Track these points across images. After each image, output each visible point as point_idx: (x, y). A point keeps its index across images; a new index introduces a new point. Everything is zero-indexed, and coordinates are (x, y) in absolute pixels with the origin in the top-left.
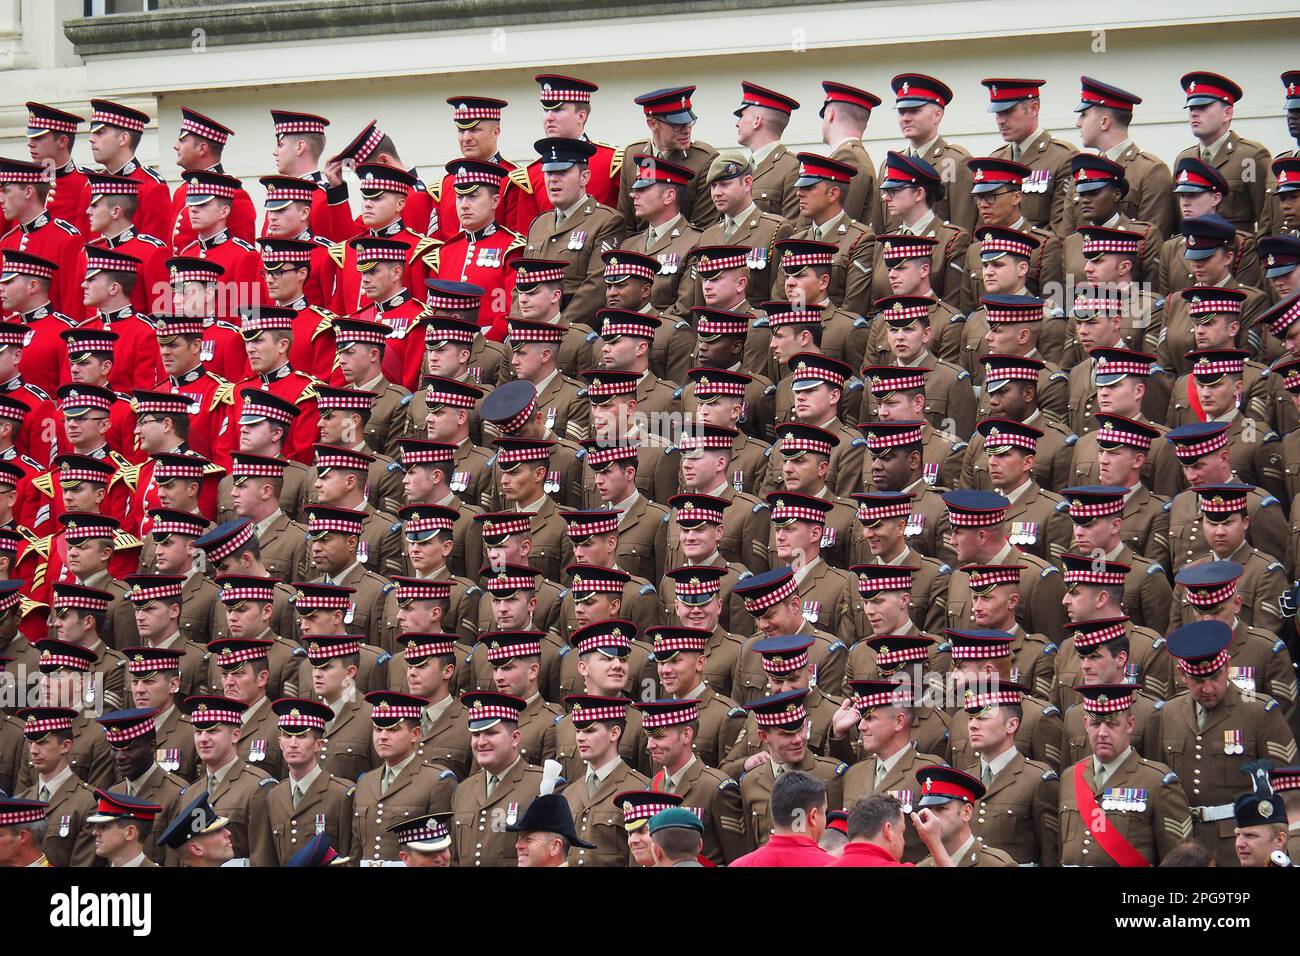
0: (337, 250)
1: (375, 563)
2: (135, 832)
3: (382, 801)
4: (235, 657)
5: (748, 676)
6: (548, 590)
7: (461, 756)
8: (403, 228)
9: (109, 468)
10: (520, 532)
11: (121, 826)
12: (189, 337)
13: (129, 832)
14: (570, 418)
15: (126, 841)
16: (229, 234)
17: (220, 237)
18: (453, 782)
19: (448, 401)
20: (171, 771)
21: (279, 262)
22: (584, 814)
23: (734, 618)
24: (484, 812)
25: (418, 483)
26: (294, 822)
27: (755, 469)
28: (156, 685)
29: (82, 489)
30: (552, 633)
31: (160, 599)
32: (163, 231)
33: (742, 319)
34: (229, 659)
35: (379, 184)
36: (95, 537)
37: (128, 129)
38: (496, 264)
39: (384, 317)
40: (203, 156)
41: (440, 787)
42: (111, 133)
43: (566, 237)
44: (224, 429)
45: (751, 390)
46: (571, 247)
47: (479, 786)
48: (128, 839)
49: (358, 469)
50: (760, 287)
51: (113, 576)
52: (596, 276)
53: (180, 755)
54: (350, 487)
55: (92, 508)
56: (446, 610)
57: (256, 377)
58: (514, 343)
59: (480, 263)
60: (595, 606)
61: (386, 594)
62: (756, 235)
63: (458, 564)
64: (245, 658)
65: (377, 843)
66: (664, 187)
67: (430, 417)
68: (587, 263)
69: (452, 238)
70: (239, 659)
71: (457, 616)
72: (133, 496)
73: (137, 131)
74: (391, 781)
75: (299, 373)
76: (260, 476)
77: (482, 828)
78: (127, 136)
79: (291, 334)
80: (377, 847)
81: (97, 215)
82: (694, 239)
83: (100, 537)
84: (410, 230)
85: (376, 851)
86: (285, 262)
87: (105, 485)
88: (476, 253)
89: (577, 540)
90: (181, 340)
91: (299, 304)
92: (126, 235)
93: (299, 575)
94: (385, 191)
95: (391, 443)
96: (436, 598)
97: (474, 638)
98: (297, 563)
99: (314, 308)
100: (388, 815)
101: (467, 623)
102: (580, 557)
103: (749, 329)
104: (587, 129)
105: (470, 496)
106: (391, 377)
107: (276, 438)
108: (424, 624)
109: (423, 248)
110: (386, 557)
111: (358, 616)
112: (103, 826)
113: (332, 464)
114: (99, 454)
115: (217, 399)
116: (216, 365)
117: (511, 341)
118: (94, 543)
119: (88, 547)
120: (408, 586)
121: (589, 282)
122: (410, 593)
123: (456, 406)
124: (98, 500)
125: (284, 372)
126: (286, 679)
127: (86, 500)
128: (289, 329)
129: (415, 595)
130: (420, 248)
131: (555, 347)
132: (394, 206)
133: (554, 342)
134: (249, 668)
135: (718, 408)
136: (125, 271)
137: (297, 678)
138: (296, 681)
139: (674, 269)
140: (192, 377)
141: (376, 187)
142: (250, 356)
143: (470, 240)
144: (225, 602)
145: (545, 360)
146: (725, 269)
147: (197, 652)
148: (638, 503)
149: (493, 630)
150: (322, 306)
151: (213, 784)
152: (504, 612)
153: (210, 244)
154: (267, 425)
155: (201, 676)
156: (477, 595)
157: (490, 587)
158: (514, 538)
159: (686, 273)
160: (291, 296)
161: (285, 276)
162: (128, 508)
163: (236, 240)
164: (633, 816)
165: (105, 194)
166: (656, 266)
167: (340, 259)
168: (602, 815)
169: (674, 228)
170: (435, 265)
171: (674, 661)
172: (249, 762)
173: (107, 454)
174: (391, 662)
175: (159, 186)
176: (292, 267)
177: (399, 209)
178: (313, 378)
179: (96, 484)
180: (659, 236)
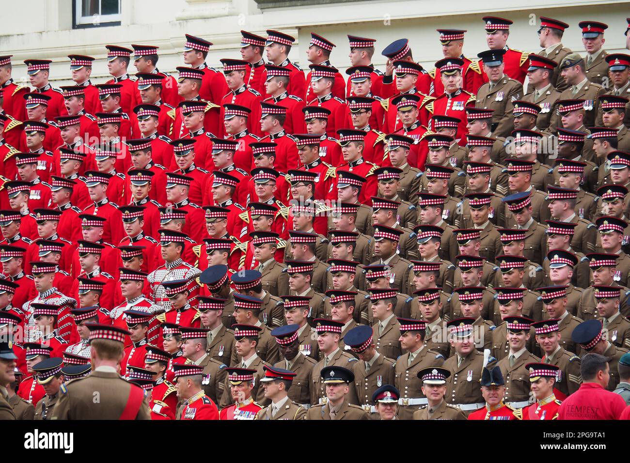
0: (385, 103)
1: (403, 254)
2: (284, 386)
3: (408, 369)
4: (337, 299)
5: (585, 308)
6: (489, 267)
7: (444, 347)
8: (416, 92)
9: (275, 209)
10: (475, 238)
11: (277, 383)
12: (311, 146)
13: (281, 386)
14: (498, 183)
15: (279, 391)
16: (333, 95)
17: (328, 97)
18: (442, 360)
19: (438, 176)
20: (307, 355)
21: (359, 108)
22: (508, 375)
23: (579, 280)
24: (456, 375)
25: (429, 214)
26: (366, 380)
27: (589, 208)
28: (296, 314)
29: (261, 219)
30: (490, 287)
31: (301, 273)
32: (301, 94)
33: (582, 135)
34: (334, 300)
35: (404, 70)
36: (267, 242)
37: (285, 44)
38: (462, 108)
39: (408, 134)
40: (320, 56)
41: (436, 362)
42: (276, 46)
43: (494, 95)
44: (331, 189)
45: (586, 170)
46: (497, 100)
47: (454, 362)
48: (280, 389)
49: (393, 209)
50: (590, 119)
51: (277, 261)
52: (509, 113)
53: (311, 347)
54: (389, 217)
55: (266, 228)
56: (438, 277)
57: (346, 164)
58: (470, 147)
59: (454, 109)
60: (513, 275)
61: (410, 269)
62: (588, 93)
63: (445, 254)
64: (342, 300)
65: (406, 390)
66: (543, 70)
67: (429, 184)
68: (505, 107)
69: (440, 96)
70: (339, 300)
71: (443, 279)
72: (286, 222)
73: (289, 45)
74: (412, 360)
75: (368, 162)
76: (348, 213)
77: (455, 383)
78: (284, 48)
79: (364, 143)
80: (406, 392)
81: (270, 87)
82: (558, 96)
83: (270, 242)
84: (420, 92)
85: (406, 394)
86: (362, 108)
87: (272, 216)
88: (452, 103)
89: (505, 242)
90: (307, 147)
91: (367, 129)
92: (283, 96)
93: (367, 260)
94: (407, 73)
95: (412, 195)
96: (431, 271)
97: (451, 290)
98: (365, 254)
99: (374, 130)
100: (411, 376)
101: (448, 283)
102: (506, 251)
103: (585, 140)
104: (507, 43)
105: (450, 221)
106: (411, 164)
107: (356, 193)
108: (426, 283)
109: (426, 101)
110: (409, 251)
111: (396, 280)
112: (268, 383)
113: (381, 206)
114: (270, 202)
115: (328, 175)
116: (328, 159)
117: (468, 146)
118: (267, 245)
119: (264, 248)
120: (418, 265)
121: (506, 116)
122: (419, 268)
123: (441, 178)
124: (269, 224)
125: (360, 162)
126: (362, 311)
127: (263, 225)
128: (363, 141)
129: (421, 269)
130: (425, 101)
131: (489, 148)
132: (411, 81)
133: (489, 146)
134: (344, 305)
135: (568, 178)
136: (281, 114)
137: (367, 310)
138: (367, 311)
139: (548, 110)
140: (315, 164)
141: (403, 72)
142: (344, 154)
143: (448, 98)
144: (332, 272)
145: (484, 155)
146: (571, 111)
147: (319, 297)
148: (533, 224)
149: (461, 287)
150: (378, 130)
151: (327, 362)
152: (466, 278)
153: (323, 100)
154: (351, 188)
155: (321, 309)
156: (453, 269)
157: (460, 265)
158: (472, 241)
159: (554, 112)
160: (364, 125)
161: (362, 115)
162: (284, 228)
163: (336, 98)
164: (534, 375)
165: (275, 76)
166: (539, 109)
167: (386, 107)
168: (517, 375)
169: (547, 90)
170: (432, 110)
171: (553, 303)
172: (345, 351)
173: (275, 202)
174: (413, 302)
175: (299, 72)
176: (365, 110)
177: (415, 82)
178: (374, 164)
179: (268, 216)
180: (540, 94)
